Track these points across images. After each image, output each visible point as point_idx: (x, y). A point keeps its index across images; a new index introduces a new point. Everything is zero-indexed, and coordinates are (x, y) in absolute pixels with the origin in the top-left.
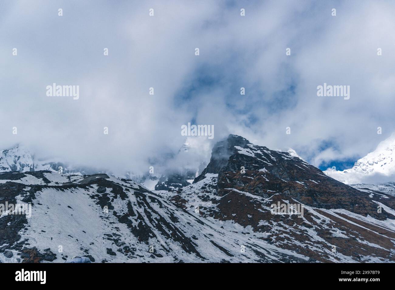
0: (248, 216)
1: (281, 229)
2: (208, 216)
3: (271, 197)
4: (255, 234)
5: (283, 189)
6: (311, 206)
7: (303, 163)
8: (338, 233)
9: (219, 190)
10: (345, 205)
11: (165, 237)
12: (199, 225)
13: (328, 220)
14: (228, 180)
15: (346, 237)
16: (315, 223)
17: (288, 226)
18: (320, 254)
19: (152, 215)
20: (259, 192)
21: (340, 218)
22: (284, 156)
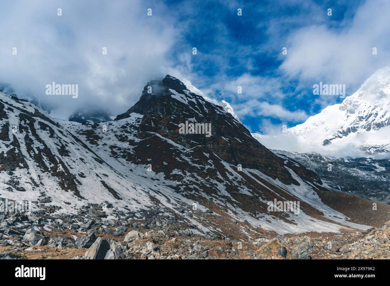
0: (164, 163)
1: (193, 180)
2: (120, 157)
3: (193, 148)
4: (165, 181)
5: (207, 142)
6: (229, 162)
7: (234, 120)
8: (245, 191)
9: (141, 132)
10: (260, 166)
11: (41, 170)
12: (95, 163)
13: (240, 177)
14: (153, 123)
15: (250, 195)
16: (227, 179)
17: (201, 178)
18: (220, 207)
19: (33, 144)
20: (183, 141)
21: (251, 177)
22: (217, 110)
